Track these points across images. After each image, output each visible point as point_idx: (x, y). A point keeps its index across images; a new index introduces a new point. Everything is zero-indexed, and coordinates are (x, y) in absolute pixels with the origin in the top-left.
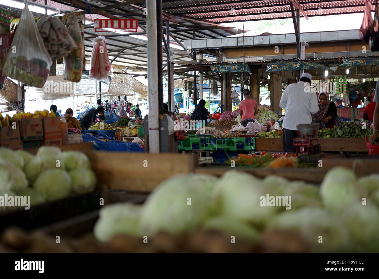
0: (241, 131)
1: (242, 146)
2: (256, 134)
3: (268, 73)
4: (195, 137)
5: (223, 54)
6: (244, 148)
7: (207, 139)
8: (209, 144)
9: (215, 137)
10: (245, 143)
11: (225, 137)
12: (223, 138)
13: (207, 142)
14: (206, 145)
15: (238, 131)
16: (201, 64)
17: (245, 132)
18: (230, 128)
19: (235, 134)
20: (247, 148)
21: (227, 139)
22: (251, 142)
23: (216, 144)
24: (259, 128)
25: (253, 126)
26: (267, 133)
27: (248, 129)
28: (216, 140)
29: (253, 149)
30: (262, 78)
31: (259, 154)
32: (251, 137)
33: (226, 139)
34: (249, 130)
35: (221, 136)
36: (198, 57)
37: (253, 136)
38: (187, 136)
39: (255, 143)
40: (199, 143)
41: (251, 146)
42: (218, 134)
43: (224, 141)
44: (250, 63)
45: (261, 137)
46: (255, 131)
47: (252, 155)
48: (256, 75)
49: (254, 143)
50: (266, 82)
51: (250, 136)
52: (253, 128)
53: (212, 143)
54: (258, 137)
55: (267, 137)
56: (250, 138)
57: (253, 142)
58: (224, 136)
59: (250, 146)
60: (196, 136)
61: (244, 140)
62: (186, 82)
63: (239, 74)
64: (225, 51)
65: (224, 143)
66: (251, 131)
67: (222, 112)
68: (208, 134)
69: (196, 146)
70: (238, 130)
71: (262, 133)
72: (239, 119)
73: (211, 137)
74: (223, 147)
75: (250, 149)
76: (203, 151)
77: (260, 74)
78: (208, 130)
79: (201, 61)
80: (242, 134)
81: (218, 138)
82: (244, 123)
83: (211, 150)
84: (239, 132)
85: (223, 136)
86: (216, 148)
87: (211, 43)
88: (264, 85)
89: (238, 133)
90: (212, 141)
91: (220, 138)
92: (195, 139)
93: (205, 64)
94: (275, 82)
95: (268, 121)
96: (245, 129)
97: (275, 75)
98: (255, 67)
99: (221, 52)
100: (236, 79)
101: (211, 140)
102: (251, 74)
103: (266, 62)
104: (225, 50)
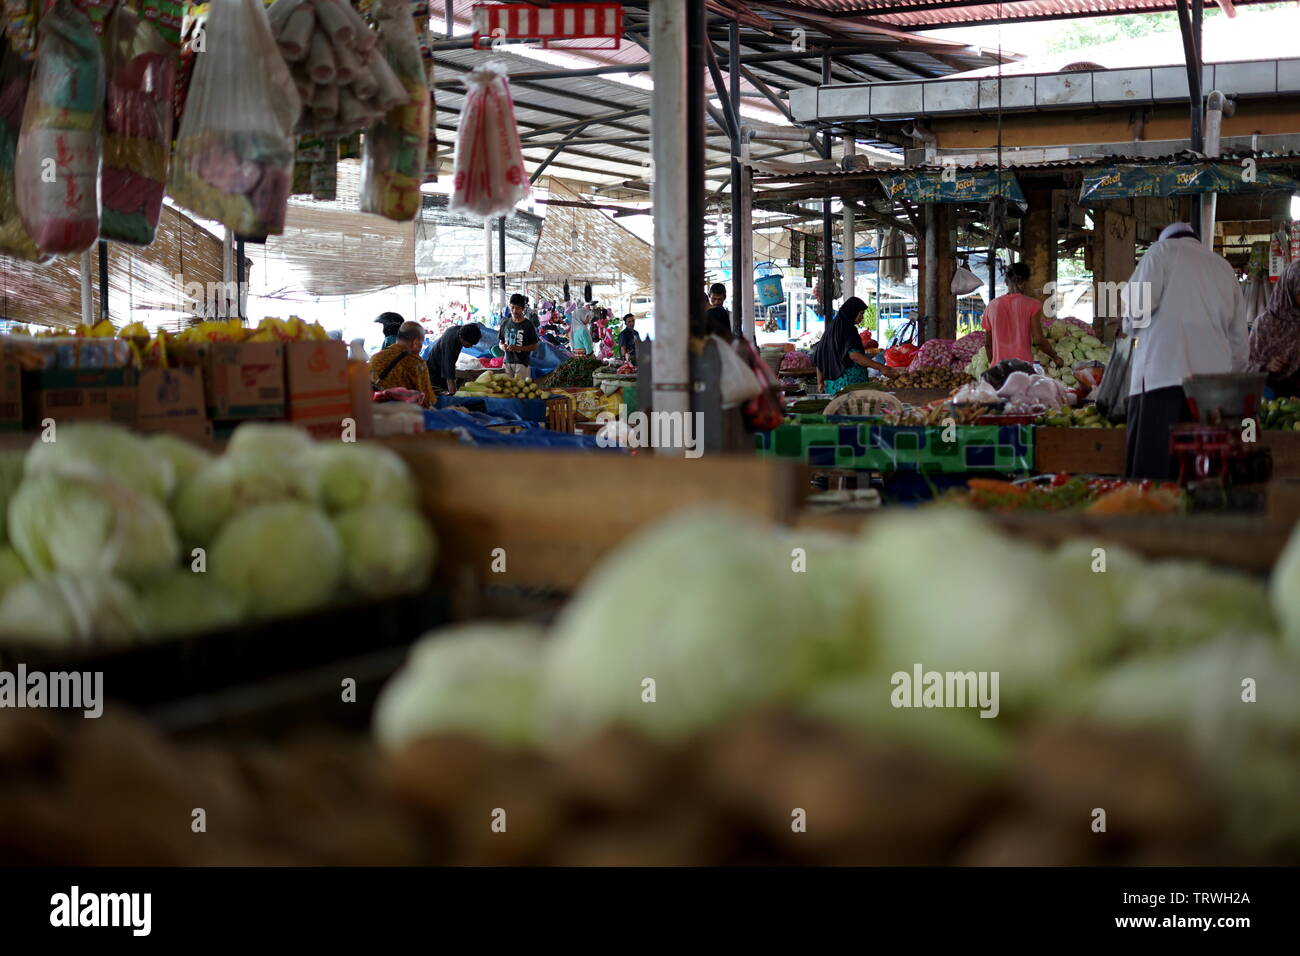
0: (983, 405)
1: (988, 456)
2: (1039, 416)
3: (1086, 204)
4: (820, 422)
5: (931, 137)
6: (992, 463)
7: (863, 429)
8: (868, 446)
9: (889, 422)
10: (997, 446)
11: (927, 422)
12: (920, 427)
13: (863, 442)
14: (860, 452)
15: (971, 405)
16: (847, 174)
17: (1000, 407)
18: (947, 396)
19: (960, 412)
20: (1000, 464)
21: (933, 431)
22: (1020, 442)
23: (892, 447)
24: (1047, 395)
25: (1026, 387)
26: (1077, 413)
27: (1009, 397)
28: (893, 434)
29: (1025, 465)
30: (1064, 223)
31: (1046, 482)
32: (1019, 425)
33: (928, 432)
34: (1012, 399)
35: (912, 419)
36: (839, 152)
37: (1027, 420)
38: (793, 417)
39: (1034, 448)
40: (832, 443)
41: (1017, 455)
42: (899, 411)
43: (923, 439)
44: (1023, 167)
45: (1055, 425)
46: (1035, 406)
47: (1021, 484)
48: (1043, 213)
49: (1029, 445)
50: (1078, 239)
51: (1017, 420)
52: (1027, 395)
53: (879, 444)
54: (1043, 422)
55: (1077, 427)
56: (1016, 429)
57: (1024, 441)
58: (923, 420)
59: (1014, 458)
60: (825, 420)
61: (992, 433)
62: (795, 237)
63: (978, 208)
64: (933, 128)
65: (922, 445)
66: (1019, 404)
67: (921, 342)
68: (866, 414)
69: (822, 455)
70: (972, 399)
71: (1059, 412)
72: (978, 364)
73: (876, 421)
74: (919, 458)
75: (1015, 468)
76: (847, 474)
77: (1058, 212)
78: (866, 401)
79: (849, 161)
80: (987, 412)
81: (901, 427)
82: (996, 377)
83: (875, 470)
84: (978, 408)
85: (919, 420)
86: (892, 464)
87: (885, 101)
88: (1070, 250)
89: (972, 412)
90: (879, 438)
91: (908, 427)
92: (820, 427)
93: (864, 173)
94: (1110, 240)
95: (1081, 368)
96: (1000, 396)
97: (1110, 216)
98: (1036, 181)
99: (919, 130)
100: (972, 229)
101: (877, 433)
102: (1024, 207)
103: (1078, 164)
104: (938, 125)
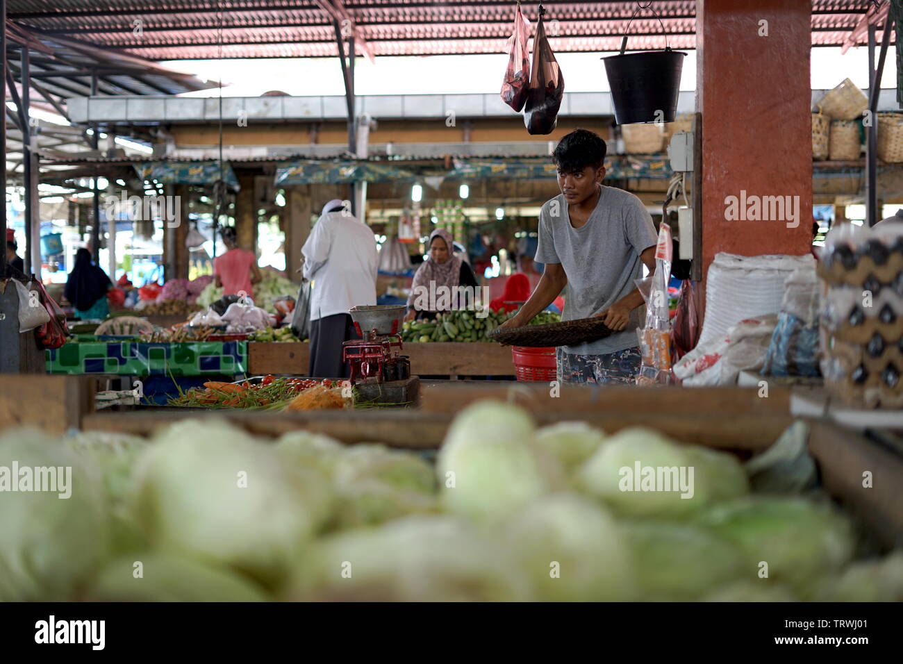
0: (212, 327)
1: (215, 363)
2: (251, 334)
3: (279, 187)
4: (93, 340)
5: (169, 137)
6: (218, 368)
7: (125, 345)
8: (129, 358)
9: (144, 340)
10: (222, 356)
11: (171, 340)
12: (167, 343)
13: (125, 355)
14: (123, 362)
15: (203, 327)
16: (111, 162)
17: (223, 328)
18: (185, 320)
19: (195, 332)
20: (224, 369)
21: (176, 346)
22: (238, 353)
23: (147, 358)
24: (256, 320)
25: (241, 314)
26: (277, 332)
27: (229, 321)
28: (148, 348)
29: (241, 369)
30: (264, 200)
31: (256, 382)
32: (237, 341)
33: (173, 347)
34: (232, 322)
35: (160, 337)
36: (104, 143)
37: (243, 338)
38: (72, 337)
39: (248, 357)
40: (102, 356)
41: (236, 362)
42: (152, 332)
43: (169, 352)
44: (235, 161)
45: (261, 341)
46: (247, 327)
47: (241, 384)
48: (249, 192)
49: (244, 355)
50: (273, 210)
51: (235, 337)
52: (242, 320)
53: (137, 356)
54: (254, 339)
55: (277, 342)
56: (235, 343)
57: (241, 353)
58: (168, 338)
59: (234, 364)
60: (96, 339)
61: (218, 347)
62: (72, 205)
63: (208, 189)
64: (172, 130)
65: (168, 356)
66: (237, 326)
67: (165, 281)
68: (126, 334)
69: (94, 365)
70: (203, 323)
71: (265, 332)
72: (207, 297)
73: (134, 340)
74: (165, 366)
75: (235, 372)
76: (113, 378)
77: (259, 192)
78: (126, 324)
79: (113, 152)
80: (214, 332)
81: (153, 343)
82: (220, 307)
83: (134, 375)
84: (208, 329)
85: (165, 338)
86: (147, 370)
87: (138, 109)
88: (267, 217)
89: (204, 332)
90: (137, 352)
91: (158, 343)
92: (93, 345)
93: (123, 161)
94: (295, 211)
95: (279, 301)
96: (223, 320)
97: (295, 196)
98: (247, 172)
99: (164, 132)
100: (199, 202)
101: (136, 348)
102: (237, 188)
103: (274, 160)
104: (174, 128)
